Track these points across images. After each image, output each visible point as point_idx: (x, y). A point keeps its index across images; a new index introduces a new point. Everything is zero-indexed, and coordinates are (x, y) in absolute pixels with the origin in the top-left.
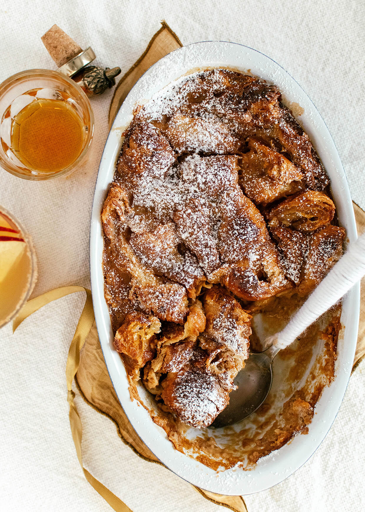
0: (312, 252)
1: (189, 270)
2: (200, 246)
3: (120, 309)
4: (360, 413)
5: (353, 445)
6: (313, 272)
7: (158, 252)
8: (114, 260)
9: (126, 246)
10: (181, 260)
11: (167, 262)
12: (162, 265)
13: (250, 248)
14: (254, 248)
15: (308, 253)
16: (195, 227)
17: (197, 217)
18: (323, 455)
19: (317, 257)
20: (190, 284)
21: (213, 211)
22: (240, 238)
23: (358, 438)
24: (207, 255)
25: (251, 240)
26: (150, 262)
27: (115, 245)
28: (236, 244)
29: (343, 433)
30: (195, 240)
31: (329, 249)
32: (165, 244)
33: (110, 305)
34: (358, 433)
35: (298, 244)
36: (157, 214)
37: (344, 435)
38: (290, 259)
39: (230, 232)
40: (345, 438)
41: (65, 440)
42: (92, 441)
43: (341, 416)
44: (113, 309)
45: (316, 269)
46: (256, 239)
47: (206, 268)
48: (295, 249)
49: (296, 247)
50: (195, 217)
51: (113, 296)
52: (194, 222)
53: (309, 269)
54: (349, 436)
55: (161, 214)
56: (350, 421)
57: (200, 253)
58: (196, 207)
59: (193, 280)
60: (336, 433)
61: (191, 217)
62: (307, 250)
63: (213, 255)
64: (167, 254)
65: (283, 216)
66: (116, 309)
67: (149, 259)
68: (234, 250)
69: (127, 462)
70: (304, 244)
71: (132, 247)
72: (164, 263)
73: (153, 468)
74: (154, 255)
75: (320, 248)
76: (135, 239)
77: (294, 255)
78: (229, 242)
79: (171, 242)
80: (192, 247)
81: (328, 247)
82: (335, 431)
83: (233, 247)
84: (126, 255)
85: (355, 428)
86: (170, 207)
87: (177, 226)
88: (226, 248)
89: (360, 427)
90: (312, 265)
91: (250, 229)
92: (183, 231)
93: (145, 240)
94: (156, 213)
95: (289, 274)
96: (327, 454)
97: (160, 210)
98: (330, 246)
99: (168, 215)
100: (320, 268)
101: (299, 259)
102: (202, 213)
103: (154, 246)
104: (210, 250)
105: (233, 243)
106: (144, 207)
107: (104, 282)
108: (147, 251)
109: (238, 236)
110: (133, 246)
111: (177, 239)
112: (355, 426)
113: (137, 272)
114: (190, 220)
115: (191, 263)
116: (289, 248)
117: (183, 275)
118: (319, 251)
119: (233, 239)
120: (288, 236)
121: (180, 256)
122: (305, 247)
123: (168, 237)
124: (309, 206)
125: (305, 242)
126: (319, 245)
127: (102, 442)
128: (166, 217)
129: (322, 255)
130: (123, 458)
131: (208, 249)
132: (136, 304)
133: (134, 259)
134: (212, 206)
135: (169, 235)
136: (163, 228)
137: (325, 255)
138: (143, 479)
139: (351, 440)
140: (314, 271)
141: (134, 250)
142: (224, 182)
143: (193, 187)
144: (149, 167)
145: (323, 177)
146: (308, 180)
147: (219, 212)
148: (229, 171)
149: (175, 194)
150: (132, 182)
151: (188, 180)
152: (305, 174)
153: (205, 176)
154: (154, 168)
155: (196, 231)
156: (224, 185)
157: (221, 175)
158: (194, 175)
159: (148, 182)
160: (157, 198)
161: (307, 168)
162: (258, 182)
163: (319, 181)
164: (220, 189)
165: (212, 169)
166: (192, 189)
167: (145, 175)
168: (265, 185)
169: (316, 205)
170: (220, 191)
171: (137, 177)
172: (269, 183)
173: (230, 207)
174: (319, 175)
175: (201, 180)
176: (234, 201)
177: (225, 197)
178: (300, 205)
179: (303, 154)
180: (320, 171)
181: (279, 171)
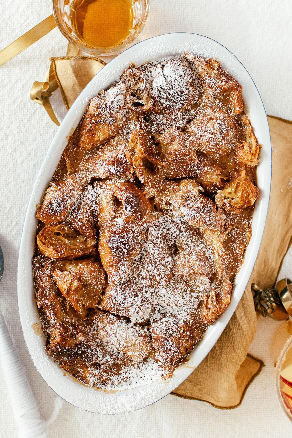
0: (69, 207)
1: (176, 230)
2: (160, 247)
7: (194, 255)
9: (218, 270)
10: (178, 240)
11: (190, 244)
12: (195, 242)
13: (120, 229)
14: (117, 228)
15: (73, 208)
16: (158, 263)
19: (67, 202)
21: (138, 271)
25: (117, 236)
26: (204, 250)
27: (227, 274)
28: (130, 237)
30: (162, 253)
31: (55, 205)
33: (249, 227)
36: (184, 285)
38: (90, 208)
39: (131, 248)
46: (113, 235)
47: (162, 227)
50: (155, 271)
51: (244, 233)
52: (158, 267)
58: (151, 279)
61: (158, 273)
62: (73, 210)
64: (188, 250)
65: (81, 246)
66: (246, 222)
68: (133, 232)
71: (214, 267)
72: (193, 244)
74: (199, 254)
75: (62, 208)
76: (209, 272)
78: (135, 241)
79: (182, 259)
80: (166, 248)
81: (55, 207)
83: (134, 236)
84: (221, 262)
86: (171, 288)
88: (140, 237)
92: (168, 263)
93: (202, 268)
97: (180, 288)
98: (53, 207)
103: (197, 261)
105: (133, 239)
107: (247, 248)
108: (204, 259)
109: (126, 244)
111: (175, 259)
113: (218, 245)
114: (160, 270)
115: (172, 235)
117: (182, 228)
118: (64, 206)
119: (131, 242)
120: (84, 228)
121: (177, 244)
122: (74, 213)
123: (182, 264)
124: (57, 246)
126: (62, 211)
129: (63, 203)
131: (155, 241)
132: (228, 219)
134: (137, 275)
135: (181, 265)
136: (183, 272)
137: (60, 201)
140: (73, 191)
142: (121, 291)
143: (147, 297)
144: (176, 327)
145: (37, 265)
146: (50, 267)
147: (133, 268)
148: (113, 298)
149: (163, 296)
150: (195, 320)
151: (148, 304)
152: (50, 273)
153: (134, 302)
154: (172, 324)
155: (158, 260)
156: (121, 288)
157: (120, 297)
158: (142, 306)
159: (181, 315)
160: (179, 299)
161: (47, 278)
162: (92, 280)
163: (41, 263)
164: (126, 286)
165: (126, 304)
166: (148, 295)
167: (182, 321)
168: (87, 276)
169: (52, 244)
170: (126, 285)
171: (189, 323)
172: (83, 276)
173: (123, 269)
174: (40, 269)
175: (139, 300)
176: (118, 272)
177: (124, 278)
178: (65, 250)
179: (46, 290)
180: (37, 271)
181: (71, 284)
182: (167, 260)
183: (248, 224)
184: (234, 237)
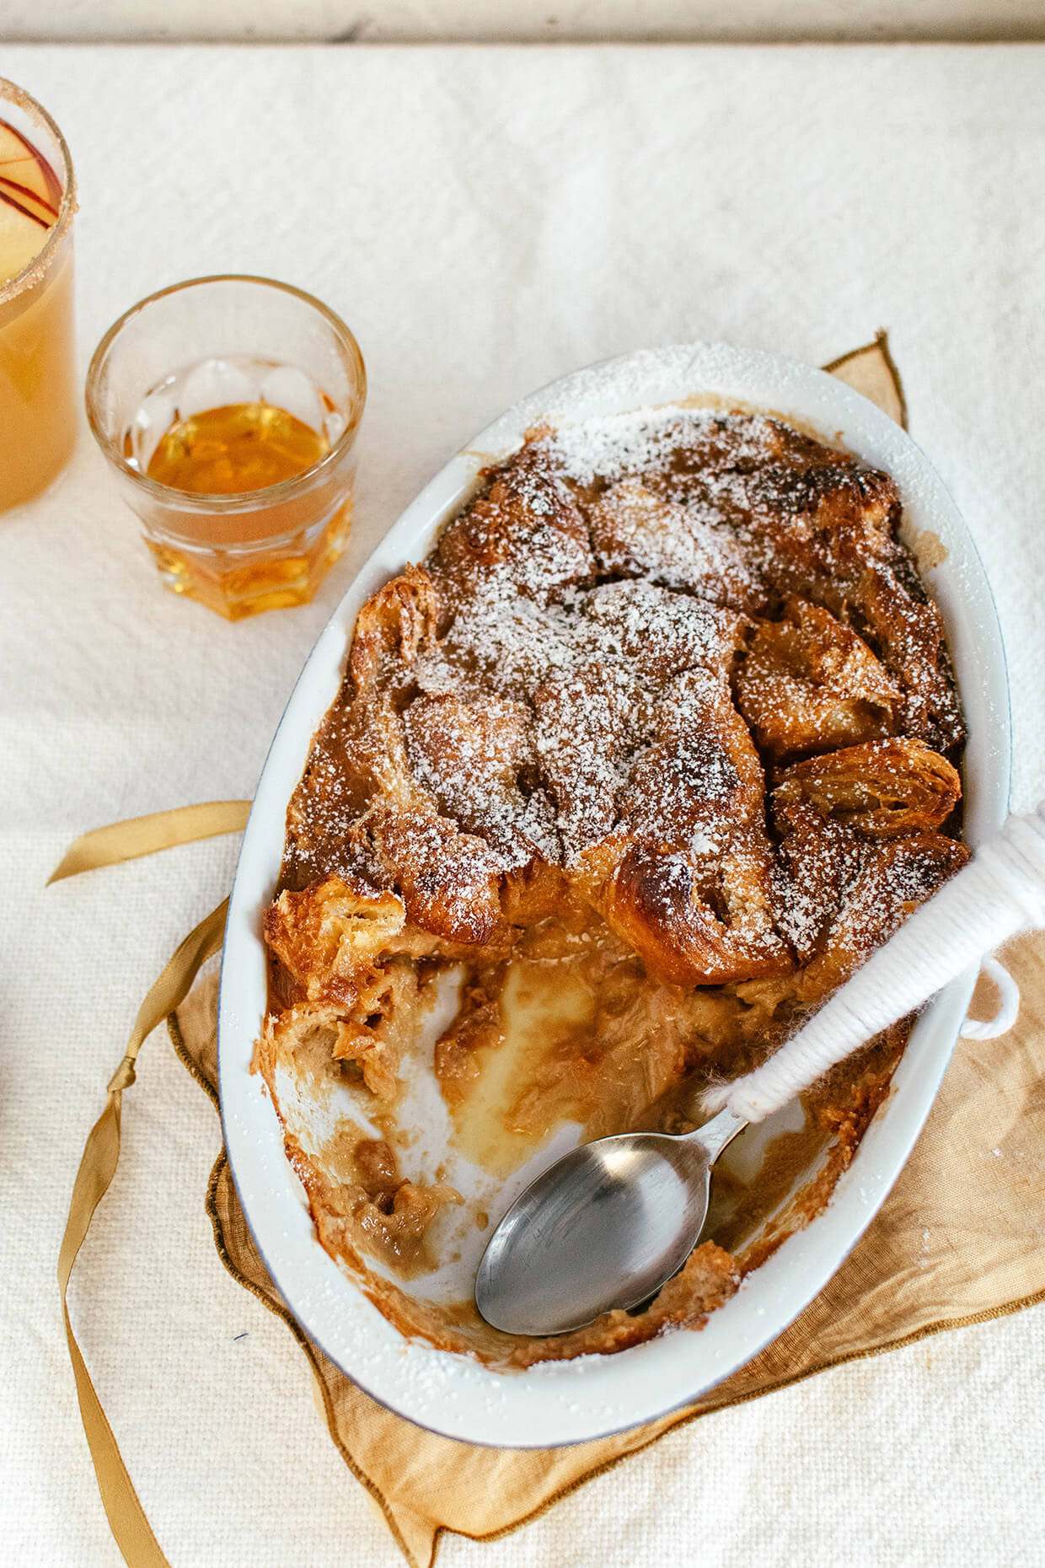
0: (868, 879)
1: (527, 831)
2: (575, 774)
3: (314, 858)
4: (883, 1475)
5: (829, 1557)
6: (855, 930)
7: (466, 759)
8: (348, 739)
9: (392, 715)
10: (516, 803)
11: (479, 795)
12: (463, 797)
13: (703, 819)
14: (712, 824)
15: (854, 884)
16: (580, 729)
17: (595, 708)
18: (731, 1550)
19: (874, 892)
20: (517, 865)
21: (639, 710)
22: (683, 779)
23: (852, 1545)
24: (585, 799)
25: (712, 797)
26: (436, 777)
27: (365, 708)
28: (669, 796)
29: (814, 1512)
30: (568, 759)
31: (914, 880)
32: (492, 746)
33: (293, 838)
34: (857, 1532)
35: (834, 851)
36: (497, 678)
37: (814, 1519)
38: (801, 884)
39: (663, 763)
40: (813, 1529)
41: (46, 1217)
42: (114, 1246)
43: (827, 1461)
44: (298, 852)
45: (864, 924)
46: (724, 799)
47: (570, 834)
48: (823, 860)
49: (826, 853)
50: (589, 706)
51: (310, 821)
52: (581, 717)
53: (847, 923)
54: (828, 1529)
55: (507, 679)
56: (846, 1485)
57: (569, 789)
58: (601, 683)
59: (529, 857)
60: (795, 1502)
61: (579, 701)
62: (853, 877)
63: (600, 808)
64: (486, 775)
65: (818, 782)
66: (304, 855)
67: (434, 771)
68: (660, 812)
69: (177, 1342)
70: (852, 857)
71: (403, 727)
72: (471, 793)
73: (240, 1388)
74: (452, 763)
75: (889, 872)
76: (420, 710)
77: (815, 872)
78: (652, 786)
79: (507, 745)
80: (555, 777)
81: (912, 874)
82: (794, 1496)
83: (658, 802)
84: (383, 736)
85: (853, 1512)
86: (535, 668)
87: (536, 716)
88: (638, 802)
89: (870, 1518)
90: (856, 912)
91: (716, 767)
92: (547, 734)
93: (444, 717)
94: (495, 675)
95: (788, 923)
96: (743, 1551)
97: (509, 670)
98: (919, 875)
99: (522, 686)
100: (875, 921)
101: (825, 892)
102: (610, 700)
103: (460, 740)
104: (598, 792)
105: (661, 790)
106: (470, 653)
107: (300, 778)
108: (438, 748)
109: (680, 772)
110: (408, 725)
111: (526, 750)
112: (856, 1509)
113: (395, 782)
114: (574, 709)
115: (538, 816)
116: (808, 853)
117: (509, 834)
118: (885, 880)
119: (664, 780)
120: (816, 823)
121: (519, 793)
122: (851, 866)
123: (504, 731)
124: (894, 771)
125: (854, 853)
126: (892, 865)
127: (138, 1259)
128: (517, 690)
129: (889, 889)
130: (173, 1327)
131: (592, 790)
132: (360, 860)
133: (398, 751)
134: (642, 697)
135: (510, 730)
136: (499, 706)
137: (899, 891)
138: (198, 1406)
139: (829, 1541)
140: (858, 928)
141: (406, 738)
142: (690, 645)
143: (609, 635)
144: (519, 557)
145: (951, 718)
146: (911, 714)
147: (654, 716)
148: (715, 627)
149: (560, 645)
150: (463, 582)
151: (605, 615)
152: (907, 696)
153: (648, 616)
154: (530, 564)
155: (579, 737)
156: (690, 652)
157: (691, 627)
158: (623, 608)
159: (504, 596)
160: (511, 640)
161: (916, 681)
162: (779, 684)
163: (938, 727)
164: (676, 661)
165: (672, 610)
166: (607, 639)
167: (503, 575)
168: (797, 694)
169: (912, 774)
170: (674, 666)
171: (479, 571)
172: (808, 692)
173: (686, 711)
174: (942, 710)
175: (635, 621)
176: (701, 702)
177: (682, 686)
178: (870, 759)
179: (916, 648)
180: (947, 702)
181: (840, 667)
182: (553, 743)
183: (295, 849)
184: (341, 813)
